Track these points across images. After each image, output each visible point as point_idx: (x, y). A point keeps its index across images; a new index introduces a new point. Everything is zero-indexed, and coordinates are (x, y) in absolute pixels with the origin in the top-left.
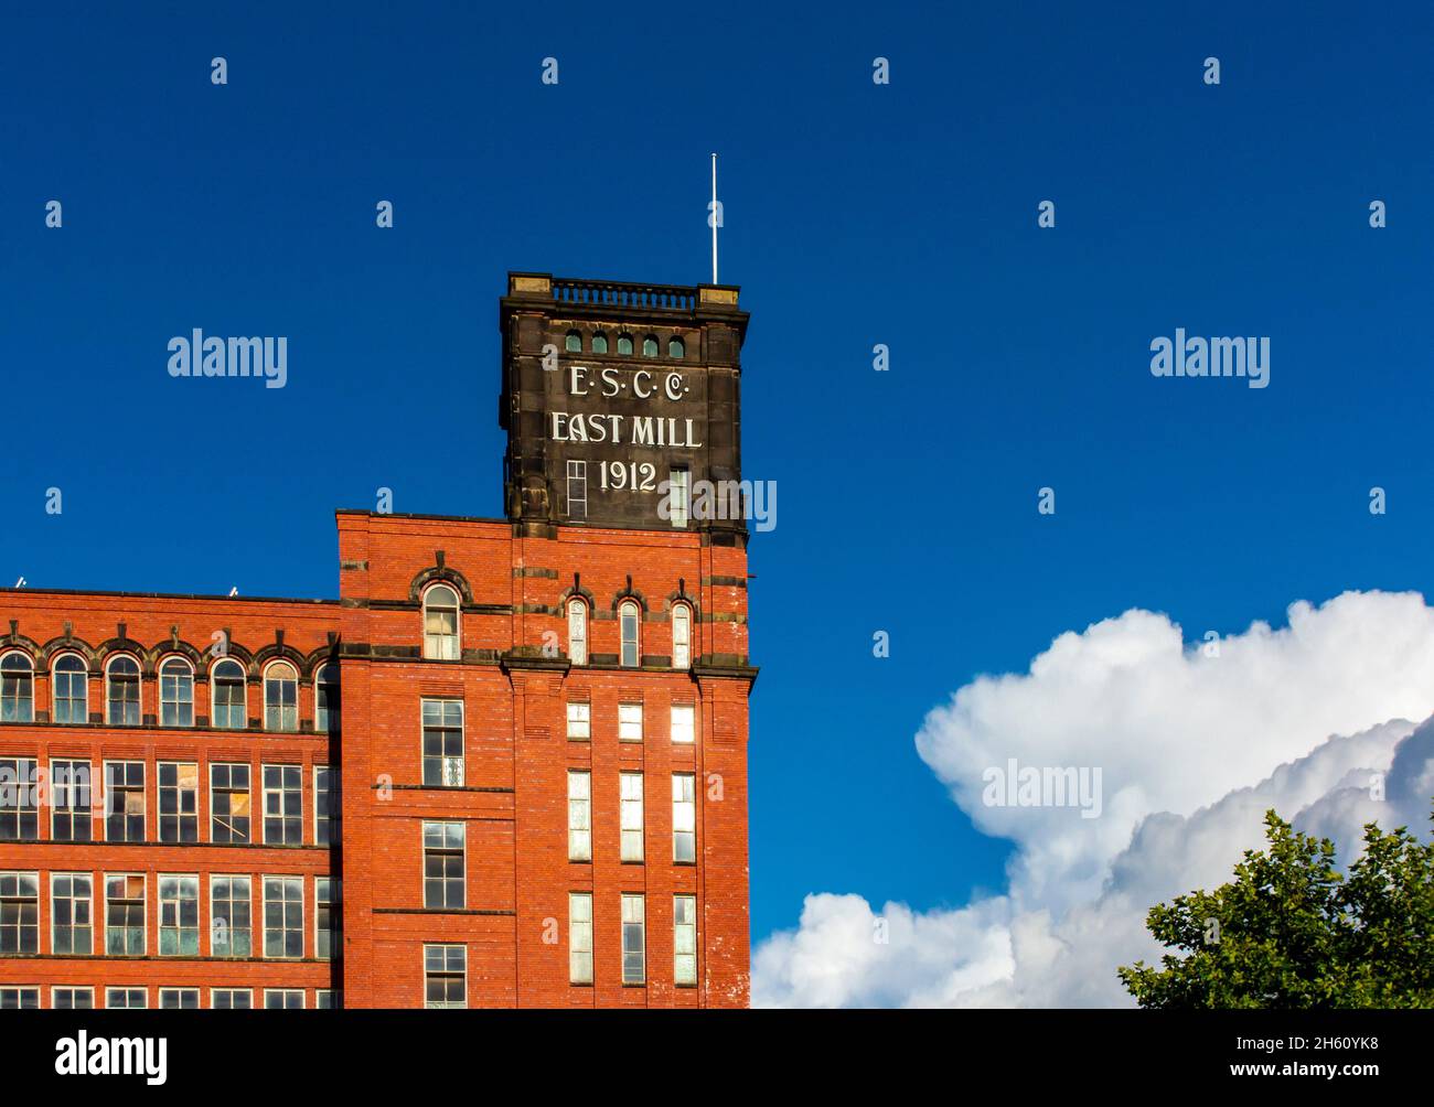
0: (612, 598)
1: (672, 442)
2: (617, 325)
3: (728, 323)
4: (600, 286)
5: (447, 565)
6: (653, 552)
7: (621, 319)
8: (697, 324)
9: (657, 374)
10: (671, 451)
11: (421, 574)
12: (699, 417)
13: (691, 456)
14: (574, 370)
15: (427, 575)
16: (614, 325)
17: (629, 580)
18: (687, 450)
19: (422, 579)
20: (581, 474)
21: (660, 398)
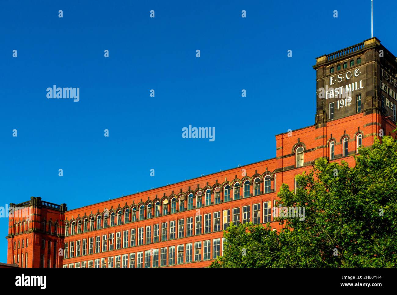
0: (340, 138)
1: (356, 89)
2: (343, 61)
3: (371, 49)
4: (339, 52)
5: (300, 142)
6: (351, 122)
7: (343, 59)
8: (363, 52)
9: (353, 71)
10: (356, 91)
11: (294, 146)
12: (363, 79)
13: (362, 91)
14: (331, 78)
15: (296, 146)
16: (342, 62)
17: (345, 132)
18: (360, 89)
19: (295, 147)
20: (333, 106)
21: (353, 77)
